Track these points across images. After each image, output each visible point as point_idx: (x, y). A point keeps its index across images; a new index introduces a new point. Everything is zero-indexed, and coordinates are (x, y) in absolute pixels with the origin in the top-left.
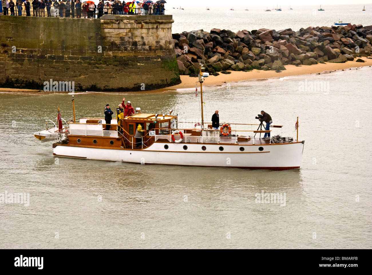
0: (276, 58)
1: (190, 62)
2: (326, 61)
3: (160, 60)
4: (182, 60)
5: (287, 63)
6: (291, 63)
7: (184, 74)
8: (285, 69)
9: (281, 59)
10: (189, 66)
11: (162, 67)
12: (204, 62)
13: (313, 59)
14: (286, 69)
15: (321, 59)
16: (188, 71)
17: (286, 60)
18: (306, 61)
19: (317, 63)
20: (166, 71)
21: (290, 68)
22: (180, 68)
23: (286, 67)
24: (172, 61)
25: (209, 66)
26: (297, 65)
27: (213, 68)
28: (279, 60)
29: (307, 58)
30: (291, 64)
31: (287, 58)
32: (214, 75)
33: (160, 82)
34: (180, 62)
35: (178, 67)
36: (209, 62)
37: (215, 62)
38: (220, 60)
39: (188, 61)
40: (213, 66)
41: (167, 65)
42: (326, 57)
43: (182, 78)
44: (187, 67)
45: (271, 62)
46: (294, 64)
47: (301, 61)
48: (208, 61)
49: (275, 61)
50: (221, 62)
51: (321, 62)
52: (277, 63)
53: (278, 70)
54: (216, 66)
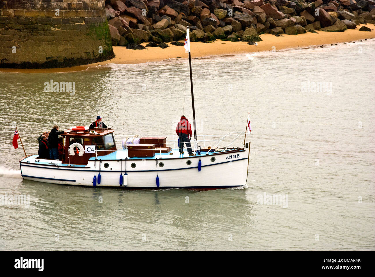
0: (249, 25)
1: (127, 28)
2: (318, 29)
3: (83, 23)
4: (116, 24)
5: (263, 32)
6: (269, 31)
7: (119, 45)
8: (260, 40)
9: (256, 25)
10: (126, 33)
11: (88, 34)
12: (147, 28)
13: (299, 26)
14: (262, 40)
15: (310, 26)
16: (124, 41)
17: (262, 27)
18: (288, 29)
19: (305, 32)
20: (93, 39)
21: (267, 38)
22: (113, 36)
23: (262, 36)
24: (101, 25)
25: (154, 34)
26: (278, 34)
27: (161, 37)
28: (252, 27)
29: (292, 24)
30: (270, 33)
31: (264, 24)
32: (161, 47)
33: (84, 56)
34: (113, 28)
35: (110, 34)
36: (154, 29)
37: (163, 28)
38: (169, 26)
39: (124, 26)
40: (160, 33)
41: (94, 32)
42: (318, 24)
43: (116, 50)
44: (123, 35)
45: (241, 30)
46: (273, 33)
47: (282, 29)
48: (153, 27)
49: (248, 29)
50: (170, 28)
51: (310, 31)
52: (250, 31)
53: (251, 41)
54: (164, 35)
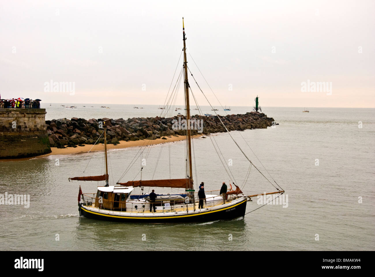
0: (114, 136)
1: (57, 139)
2: (145, 139)
3: (37, 137)
4: (52, 137)
5: (121, 139)
7: (54, 147)
8: (119, 143)
9: (117, 137)
10: (57, 141)
11: (38, 142)
12: (67, 138)
13: (136, 137)
15: (141, 137)
16: (56, 145)
17: (120, 137)
18: (131, 138)
19: (139, 140)
20: (41, 144)
21: (122, 143)
22: (51, 143)
23: (120, 142)
24: (45, 138)
25: (70, 141)
26: (127, 141)
27: (73, 142)
28: (116, 137)
29: (133, 136)
30: (123, 140)
31: (121, 136)
32: (73, 147)
33: (37, 152)
34: (51, 139)
35: (49, 142)
36: (70, 139)
37: (74, 139)
38: (77, 137)
39: (56, 138)
40: (73, 141)
41: (42, 141)
42: (144, 136)
43: (52, 149)
44: (55, 142)
45: (110, 139)
46: (125, 140)
47: (129, 138)
48: (70, 138)
49: (113, 138)
50: (78, 139)
51: (141, 139)
52: (114, 140)
53: (115, 143)
54: (75, 141)
